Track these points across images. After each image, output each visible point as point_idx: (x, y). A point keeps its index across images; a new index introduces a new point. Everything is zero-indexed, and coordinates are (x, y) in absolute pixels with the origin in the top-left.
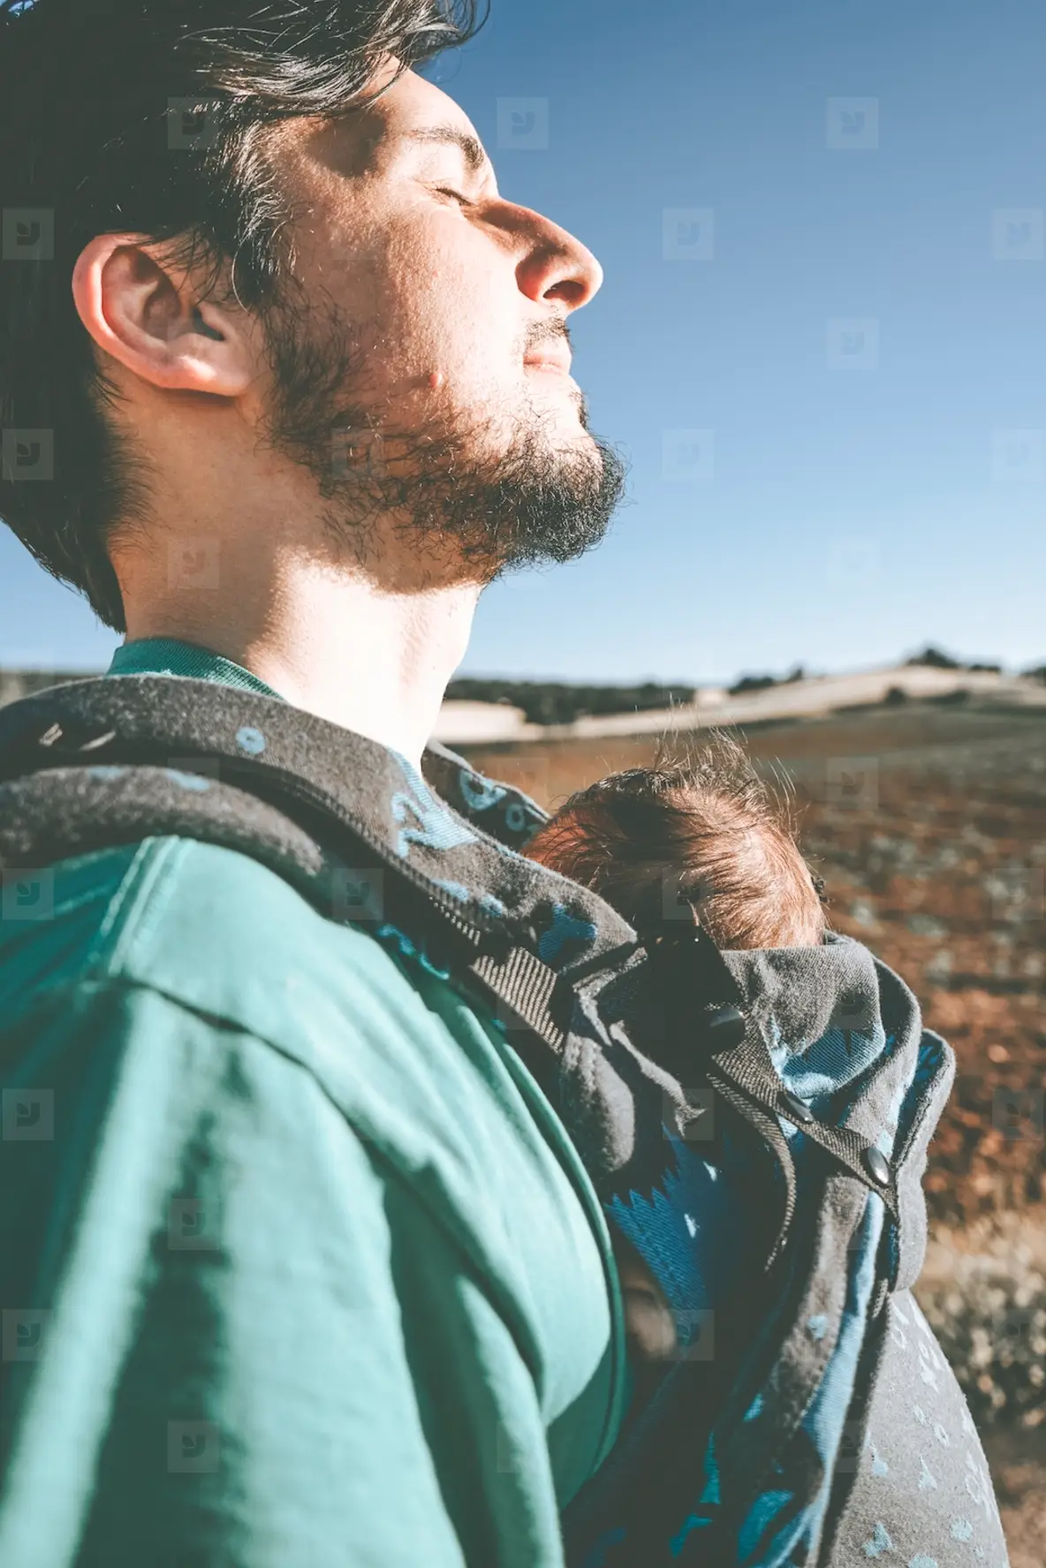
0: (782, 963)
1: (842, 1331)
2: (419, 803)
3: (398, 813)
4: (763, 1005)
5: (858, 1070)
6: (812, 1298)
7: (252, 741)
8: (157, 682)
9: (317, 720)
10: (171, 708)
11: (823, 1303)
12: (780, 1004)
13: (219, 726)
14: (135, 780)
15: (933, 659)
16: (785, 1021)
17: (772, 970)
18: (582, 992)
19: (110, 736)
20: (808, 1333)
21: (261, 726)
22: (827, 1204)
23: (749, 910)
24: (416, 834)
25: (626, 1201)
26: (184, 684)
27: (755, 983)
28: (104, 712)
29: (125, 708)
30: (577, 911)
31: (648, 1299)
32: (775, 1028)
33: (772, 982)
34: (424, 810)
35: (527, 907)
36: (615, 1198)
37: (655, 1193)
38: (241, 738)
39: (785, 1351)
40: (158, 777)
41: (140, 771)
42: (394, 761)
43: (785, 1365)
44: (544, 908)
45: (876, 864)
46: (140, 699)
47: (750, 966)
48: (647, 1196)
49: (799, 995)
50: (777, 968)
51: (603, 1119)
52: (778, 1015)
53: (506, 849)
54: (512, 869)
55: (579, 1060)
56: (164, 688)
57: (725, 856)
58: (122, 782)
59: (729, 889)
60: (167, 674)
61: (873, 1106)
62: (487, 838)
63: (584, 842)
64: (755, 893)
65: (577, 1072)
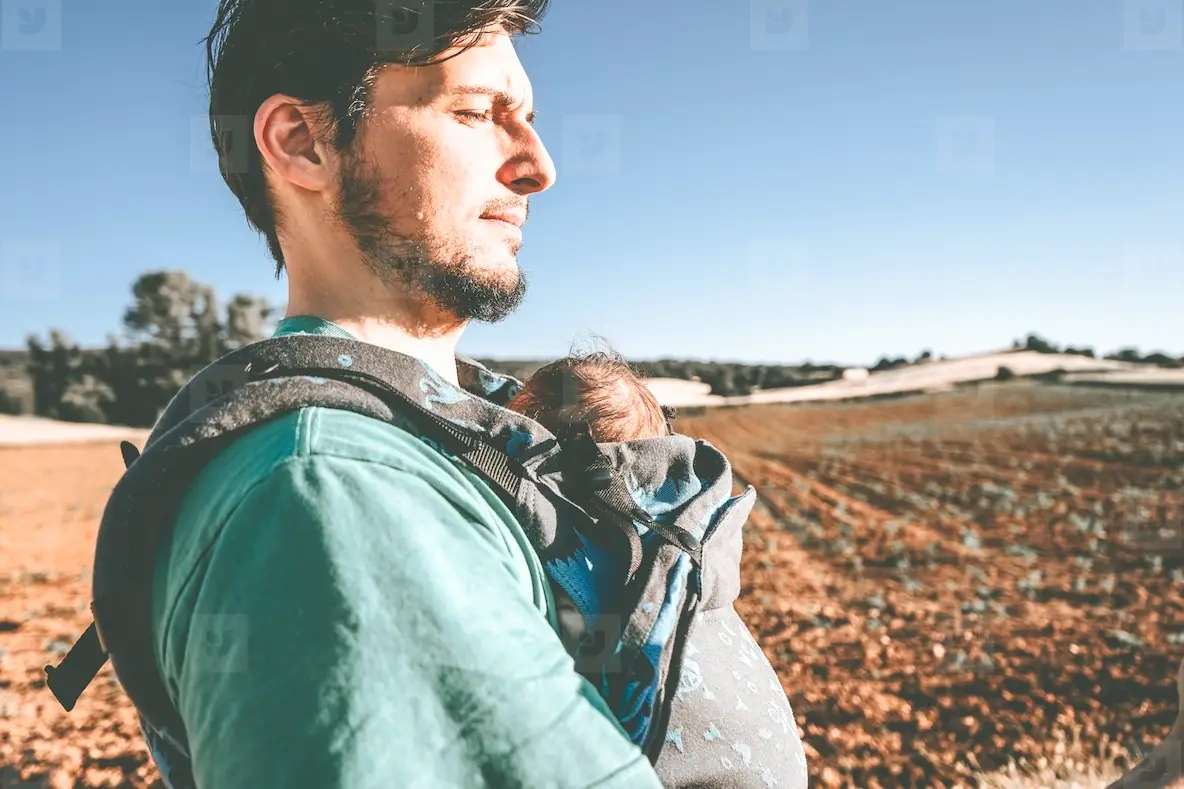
0: (635, 446)
1: (661, 610)
2: (435, 383)
3: (424, 389)
4: (626, 468)
5: (683, 499)
6: (646, 596)
7: (346, 361)
8: (296, 338)
9: (378, 348)
10: (304, 348)
11: (652, 599)
12: (635, 467)
13: (328, 356)
14: (291, 383)
15: (1035, 345)
16: (639, 476)
17: (630, 451)
18: (528, 468)
19: (277, 366)
20: (643, 611)
21: (350, 353)
22: (658, 558)
23: (617, 425)
24: (436, 398)
25: (554, 564)
26: (311, 338)
27: (620, 459)
28: (273, 354)
29: (282, 351)
30: (522, 428)
31: (569, 608)
32: (634, 480)
33: (630, 456)
34: (439, 386)
35: (497, 430)
36: (549, 563)
37: (569, 559)
38: (340, 360)
39: (631, 619)
40: (301, 380)
41: (292, 378)
42: (420, 364)
43: (632, 625)
44: (506, 430)
45: (984, 503)
46: (289, 347)
47: (617, 450)
48: (565, 561)
49: (646, 464)
50: (634, 449)
51: (540, 526)
52: (635, 473)
53: (486, 402)
54: (489, 411)
55: (526, 499)
56: (301, 340)
57: (604, 398)
58: (285, 384)
59: (607, 415)
60: (303, 333)
61: (691, 515)
62: (475, 397)
63: (532, 399)
64: (622, 415)
65: (524, 505)
